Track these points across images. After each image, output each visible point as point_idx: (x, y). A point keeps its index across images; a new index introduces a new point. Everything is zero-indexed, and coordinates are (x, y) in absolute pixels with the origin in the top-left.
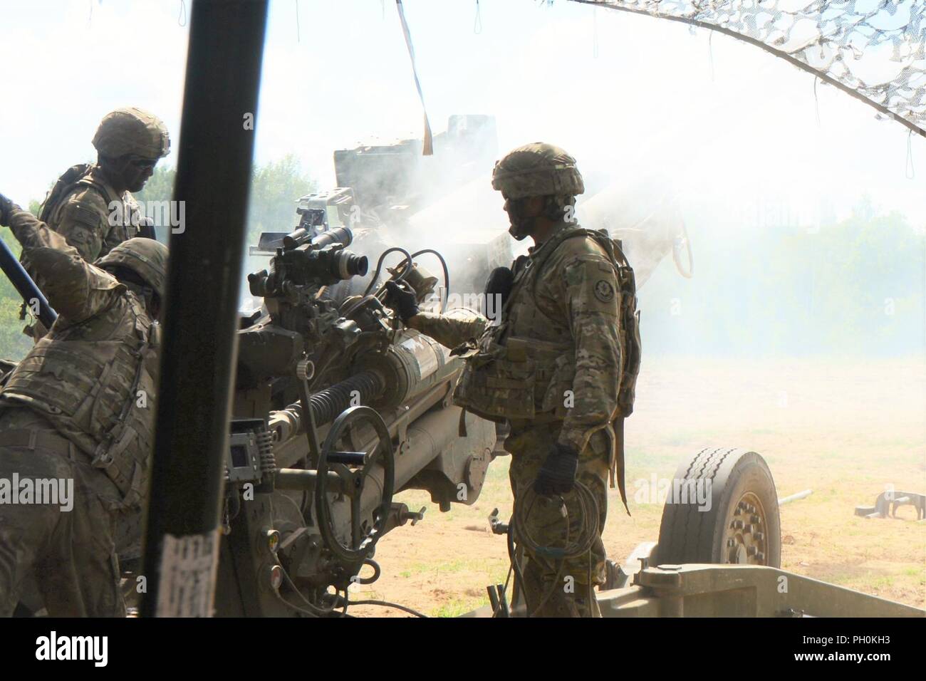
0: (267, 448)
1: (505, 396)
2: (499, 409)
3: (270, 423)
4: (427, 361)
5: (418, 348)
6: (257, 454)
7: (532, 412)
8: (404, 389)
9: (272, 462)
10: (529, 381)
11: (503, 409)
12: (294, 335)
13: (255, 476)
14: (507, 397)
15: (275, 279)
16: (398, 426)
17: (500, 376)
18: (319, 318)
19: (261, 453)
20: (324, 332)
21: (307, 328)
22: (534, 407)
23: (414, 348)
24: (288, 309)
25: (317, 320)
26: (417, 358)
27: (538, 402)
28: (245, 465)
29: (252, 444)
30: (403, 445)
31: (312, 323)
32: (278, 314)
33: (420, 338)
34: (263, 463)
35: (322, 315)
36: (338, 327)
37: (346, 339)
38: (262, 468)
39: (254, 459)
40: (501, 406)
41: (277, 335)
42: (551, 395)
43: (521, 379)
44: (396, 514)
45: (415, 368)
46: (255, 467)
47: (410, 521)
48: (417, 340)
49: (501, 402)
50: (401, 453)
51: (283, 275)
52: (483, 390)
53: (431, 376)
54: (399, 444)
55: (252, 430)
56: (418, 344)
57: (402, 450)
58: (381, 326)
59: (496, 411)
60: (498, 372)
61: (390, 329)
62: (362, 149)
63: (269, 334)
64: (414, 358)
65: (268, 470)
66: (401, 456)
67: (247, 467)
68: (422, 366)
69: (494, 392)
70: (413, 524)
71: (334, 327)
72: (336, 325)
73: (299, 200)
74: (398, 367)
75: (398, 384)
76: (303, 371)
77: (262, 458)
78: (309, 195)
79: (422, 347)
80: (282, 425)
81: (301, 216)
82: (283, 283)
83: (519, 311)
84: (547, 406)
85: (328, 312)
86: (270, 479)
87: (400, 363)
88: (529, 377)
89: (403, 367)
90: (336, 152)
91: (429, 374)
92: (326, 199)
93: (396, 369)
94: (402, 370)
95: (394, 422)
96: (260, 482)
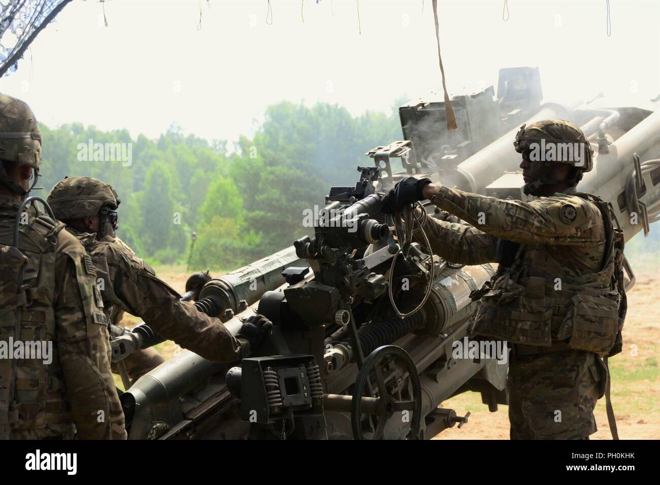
0: (317, 379)
1: (527, 327)
2: (521, 338)
3: (325, 356)
4: (462, 295)
5: (454, 284)
6: (308, 385)
7: (548, 342)
8: (441, 320)
9: (320, 390)
10: (548, 314)
11: (524, 338)
12: (331, 289)
13: (306, 402)
14: (528, 328)
15: (315, 245)
16: (444, 346)
17: (522, 310)
18: (352, 275)
19: (310, 383)
20: (357, 286)
21: (343, 283)
22: (550, 337)
23: (450, 284)
24: (327, 269)
25: (350, 276)
26: (453, 294)
27: (554, 332)
28: (297, 393)
29: (303, 376)
30: (451, 361)
31: (346, 279)
32: (320, 271)
33: (456, 276)
34: (312, 391)
35: (355, 272)
36: (369, 281)
37: (376, 291)
38: (312, 395)
39: (305, 388)
40: (523, 336)
41: (319, 291)
42: (566, 326)
43: (540, 313)
44: (446, 418)
45: (451, 301)
46: (306, 394)
47: (457, 424)
48: (454, 278)
49: (523, 332)
50: (449, 368)
51: (321, 241)
52: (507, 323)
53: (466, 307)
54: (446, 361)
55: (303, 364)
56: (454, 281)
57: (449, 365)
58: (420, 270)
59: (519, 340)
60: (521, 306)
61: (427, 272)
62: (422, 105)
63: (312, 289)
64: (450, 294)
65: (317, 396)
66: (449, 371)
67: (299, 394)
68: (457, 301)
69: (517, 324)
70: (459, 427)
71: (366, 281)
72: (367, 280)
73: (368, 153)
74: (436, 302)
75: (436, 316)
76: (340, 319)
77: (311, 387)
78: (376, 149)
79: (458, 283)
80: (336, 357)
81: (361, 173)
82: (322, 248)
83: (533, 256)
84: (561, 336)
85: (360, 269)
86: (319, 404)
87: (437, 299)
88: (546, 311)
89: (441, 302)
90: (401, 109)
91: (464, 305)
92: (389, 152)
93: (435, 305)
94: (440, 305)
95: (440, 343)
96: (311, 406)
